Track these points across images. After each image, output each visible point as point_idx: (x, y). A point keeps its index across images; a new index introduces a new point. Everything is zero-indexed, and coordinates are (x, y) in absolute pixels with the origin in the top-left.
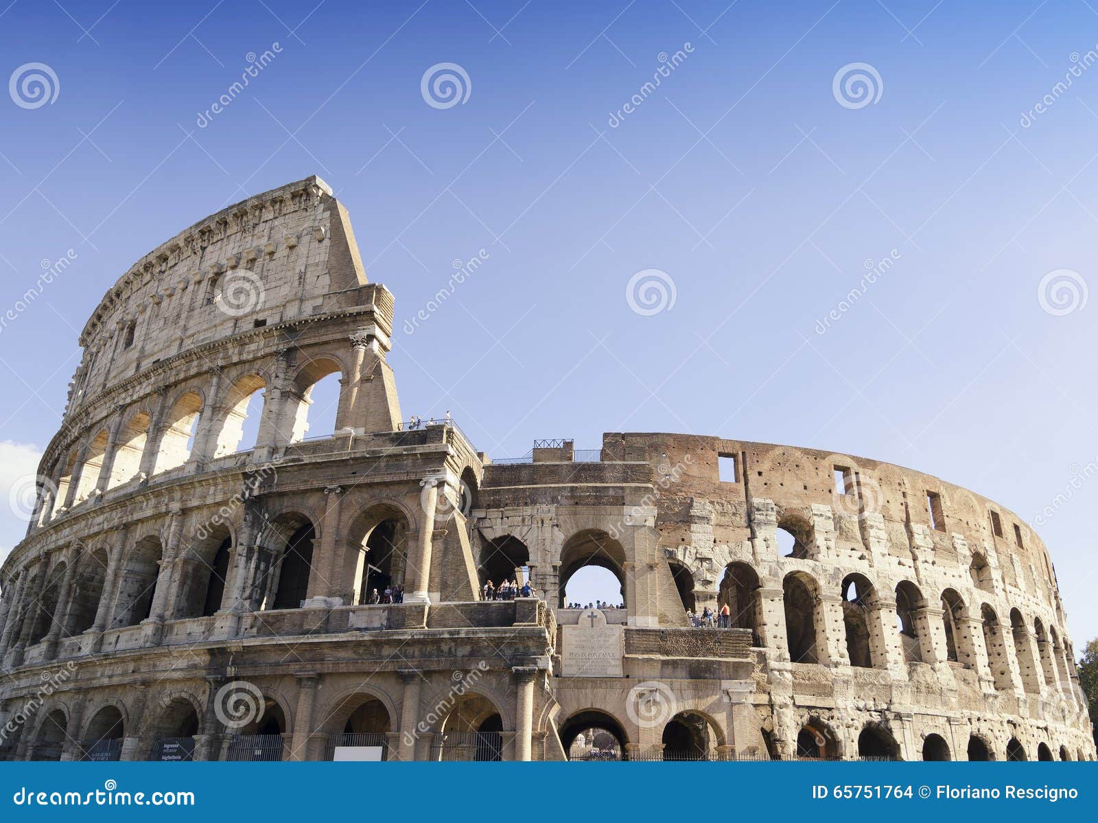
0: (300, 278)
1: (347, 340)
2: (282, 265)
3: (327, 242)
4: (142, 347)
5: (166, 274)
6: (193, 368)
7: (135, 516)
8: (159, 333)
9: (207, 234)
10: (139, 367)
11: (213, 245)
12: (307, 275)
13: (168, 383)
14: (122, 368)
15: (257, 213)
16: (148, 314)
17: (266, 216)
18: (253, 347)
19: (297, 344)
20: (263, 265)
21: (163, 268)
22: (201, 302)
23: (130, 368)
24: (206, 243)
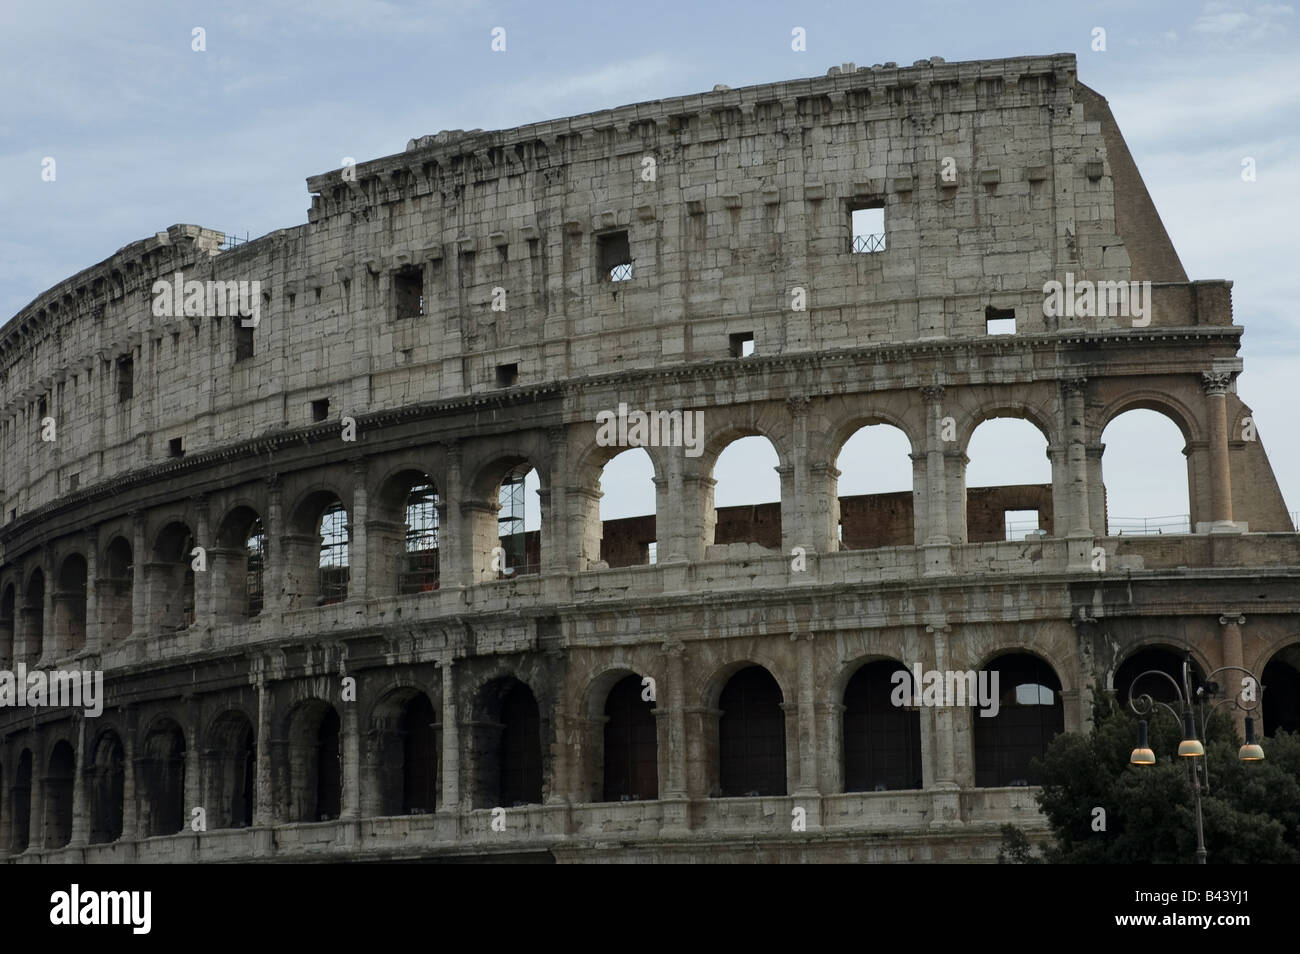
0: (1071, 246)
1: (1198, 376)
2: (1021, 211)
3: (1106, 184)
4: (683, 297)
5: (693, 152)
6: (881, 379)
7: (840, 624)
8: (725, 277)
9: (809, 103)
10: (688, 337)
11: (828, 130)
12: (1084, 242)
13: (814, 393)
14: (620, 322)
15: (937, 93)
16: (672, 230)
17: (958, 105)
18: (1011, 363)
19: (1104, 372)
20: (976, 202)
21: (685, 139)
22: (835, 243)
23: (665, 333)
24: (809, 122)
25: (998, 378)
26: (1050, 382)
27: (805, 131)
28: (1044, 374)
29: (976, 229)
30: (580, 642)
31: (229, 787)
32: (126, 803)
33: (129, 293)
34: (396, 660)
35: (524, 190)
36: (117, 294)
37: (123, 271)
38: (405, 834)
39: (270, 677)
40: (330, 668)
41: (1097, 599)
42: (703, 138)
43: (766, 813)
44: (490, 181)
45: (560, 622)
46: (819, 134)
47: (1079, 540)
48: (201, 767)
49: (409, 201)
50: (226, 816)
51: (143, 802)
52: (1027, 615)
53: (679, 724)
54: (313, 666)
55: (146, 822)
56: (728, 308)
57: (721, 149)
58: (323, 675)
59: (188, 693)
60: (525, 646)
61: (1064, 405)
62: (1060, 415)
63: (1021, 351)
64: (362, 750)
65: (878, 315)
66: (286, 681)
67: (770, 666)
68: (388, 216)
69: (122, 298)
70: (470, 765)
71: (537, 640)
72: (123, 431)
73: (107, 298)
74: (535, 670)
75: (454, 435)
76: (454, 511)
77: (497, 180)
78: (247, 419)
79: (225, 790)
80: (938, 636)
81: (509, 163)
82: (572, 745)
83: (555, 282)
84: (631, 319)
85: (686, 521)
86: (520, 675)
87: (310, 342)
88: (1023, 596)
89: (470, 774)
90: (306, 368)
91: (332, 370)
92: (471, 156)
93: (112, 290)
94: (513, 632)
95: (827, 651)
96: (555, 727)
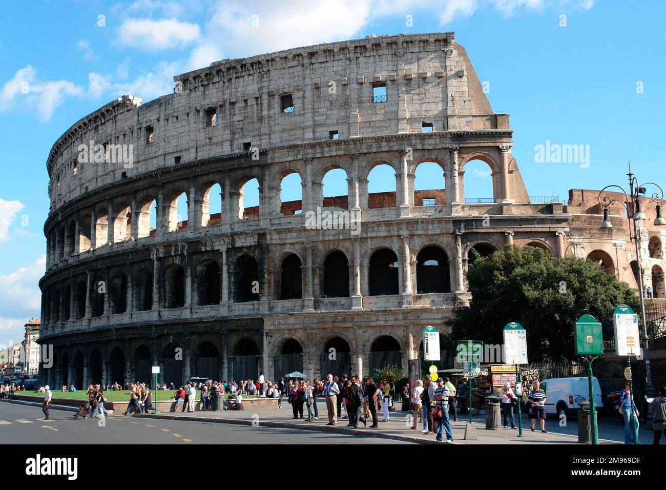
0: (453, 100)
1: (498, 148)
3: (465, 79)
4: (313, 118)
5: (316, 66)
6: (384, 147)
7: (370, 235)
8: (328, 111)
9: (359, 48)
10: (314, 132)
11: (366, 58)
12: (457, 99)
13: (360, 152)
14: (289, 127)
15: (405, 45)
16: (309, 94)
17: (412, 49)
18: (431, 141)
19: (465, 145)
20: (419, 84)
21: (313, 61)
22: (368, 98)
23: (305, 131)
24: (359, 55)
25: (427, 147)
26: (445, 149)
27: (357, 58)
28: (444, 146)
30: (274, 242)
31: (143, 296)
32: (105, 302)
33: (107, 121)
34: (205, 250)
35: (254, 80)
36: (103, 121)
37: (105, 113)
38: (208, 312)
39: (158, 256)
40: (181, 253)
41: (462, 226)
42: (320, 61)
43: (342, 303)
44: (241, 77)
45: (266, 235)
46: (362, 60)
47: (456, 205)
48: (133, 289)
49: (211, 85)
50: (141, 307)
51: (111, 302)
52: (438, 232)
53: (310, 272)
54: (175, 252)
55: (112, 309)
56: (329, 122)
57: (327, 65)
58: (178, 255)
59: (128, 262)
60: (253, 244)
61: (450, 157)
62: (449, 161)
63: (435, 137)
64: (193, 282)
65: (384, 124)
66: (164, 257)
67: (344, 250)
68: (203, 90)
69: (104, 123)
70: (233, 287)
71: (258, 241)
72: (105, 170)
73: (99, 123)
74: (257, 252)
75: (227, 168)
76: (227, 196)
77: (244, 76)
78: (150, 164)
79: (141, 297)
80: (405, 239)
81: (248, 70)
82: (271, 279)
83: (265, 113)
84: (293, 126)
85: (313, 198)
86: (251, 254)
87: (174, 136)
88: (436, 225)
89: (232, 290)
90: (173, 145)
91: (182, 146)
92: (234, 68)
93: (101, 120)
94: (249, 239)
95: (365, 245)
96: (264, 273)
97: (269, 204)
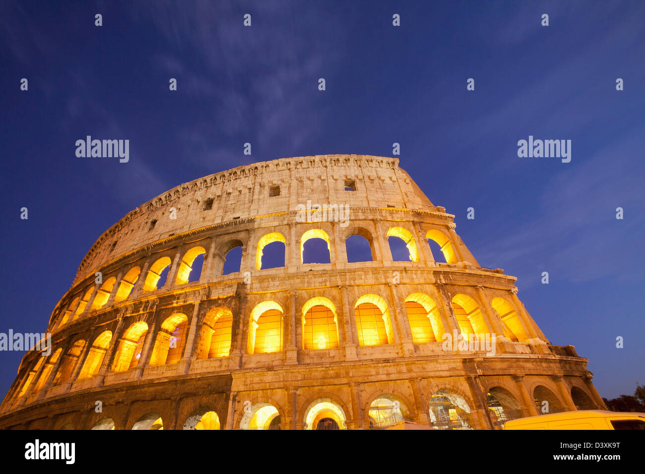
1: (446, 226)
2: (391, 187)
7: (357, 282)
16: (294, 185)
19: (423, 221)
26: (409, 221)
29: (381, 189)
35: (249, 179)
39: (125, 316)
40: (150, 310)
41: (441, 277)
43: (331, 355)
45: (246, 285)
52: (422, 281)
54: (143, 310)
58: (146, 313)
59: (93, 327)
60: (231, 295)
66: (131, 318)
67: (330, 298)
70: (199, 342)
71: (236, 291)
75: (215, 234)
80: (393, 286)
82: (246, 331)
83: (256, 197)
84: (279, 204)
89: (198, 345)
90: (170, 227)
91: (177, 226)
94: (227, 289)
95: (352, 293)
96: (240, 322)
97: (252, 260)
